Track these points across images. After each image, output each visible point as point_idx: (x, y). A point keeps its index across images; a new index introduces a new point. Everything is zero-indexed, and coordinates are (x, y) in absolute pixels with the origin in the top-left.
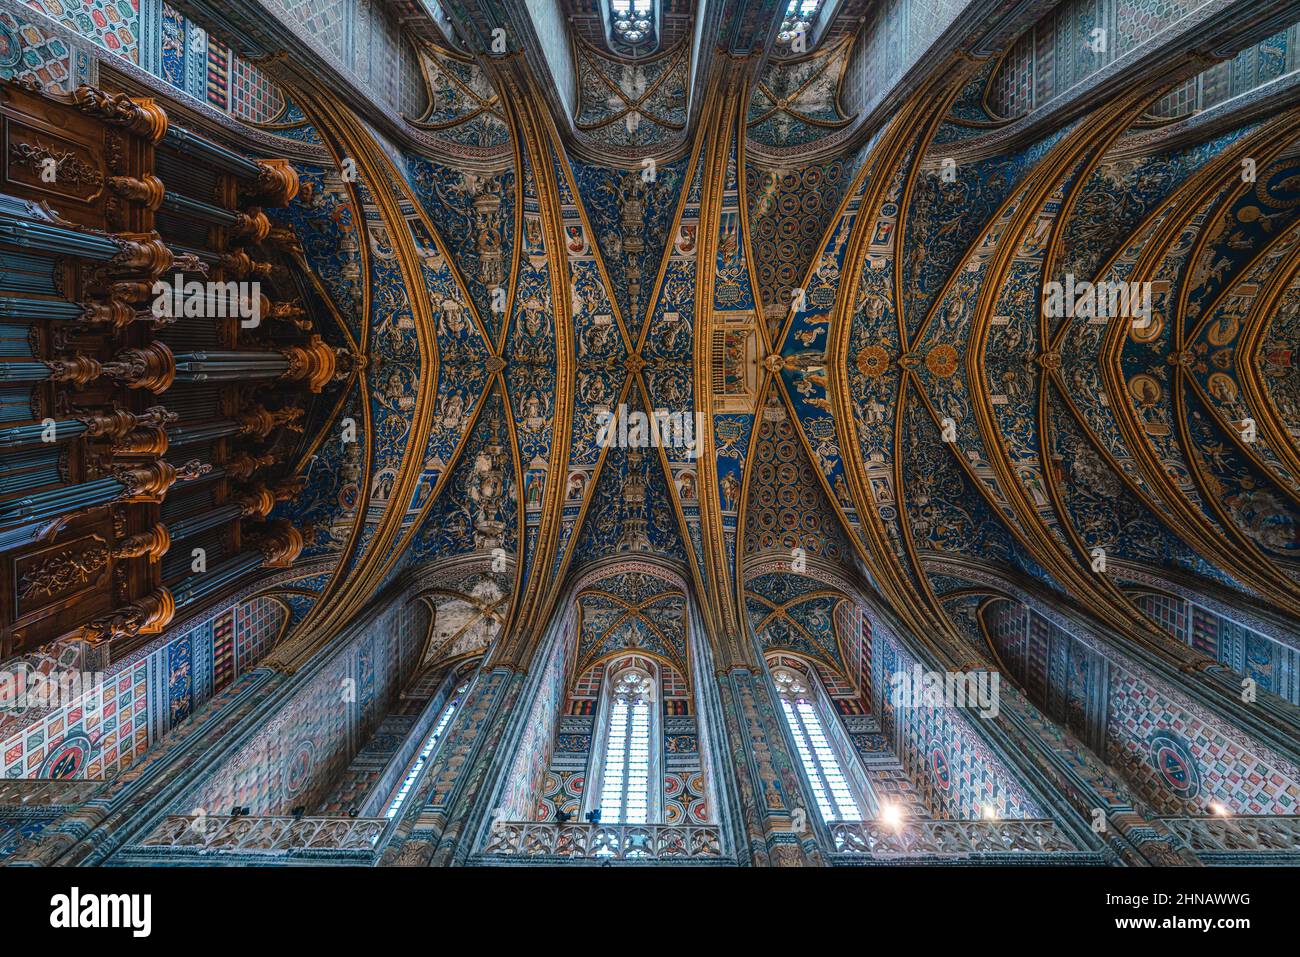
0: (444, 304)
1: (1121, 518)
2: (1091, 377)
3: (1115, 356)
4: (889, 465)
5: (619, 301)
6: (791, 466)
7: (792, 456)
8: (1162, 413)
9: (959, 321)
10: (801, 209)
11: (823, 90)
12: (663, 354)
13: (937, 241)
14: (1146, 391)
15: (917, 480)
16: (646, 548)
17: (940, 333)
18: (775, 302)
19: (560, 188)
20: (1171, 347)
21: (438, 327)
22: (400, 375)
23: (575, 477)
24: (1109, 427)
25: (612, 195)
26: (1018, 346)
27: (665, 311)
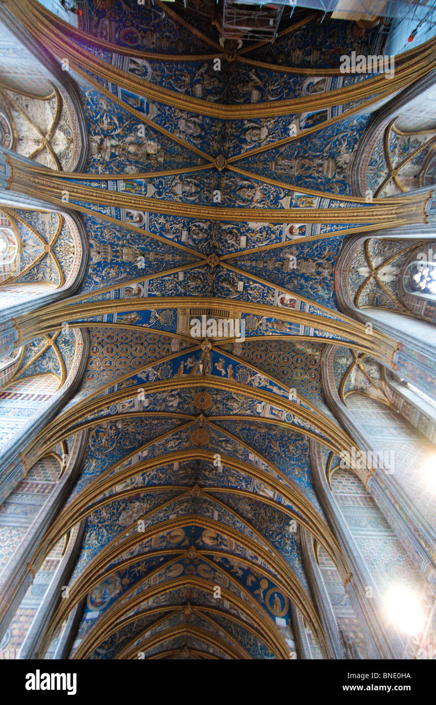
0: (265, 128)
1: (107, 525)
2: (185, 511)
3: (196, 522)
4: (142, 409)
5: (254, 254)
6: (143, 353)
7: (149, 354)
8: (164, 544)
9: (222, 447)
10: (296, 368)
11: (363, 385)
12: (218, 279)
13: (268, 439)
14: (176, 536)
15: (132, 423)
16: (92, 259)
17: (216, 437)
18: (243, 349)
19: (332, 225)
20: (199, 548)
21: (250, 121)
22: (219, 87)
23: (141, 217)
24: (157, 519)
25: (322, 255)
26: (205, 476)
27: (244, 283)
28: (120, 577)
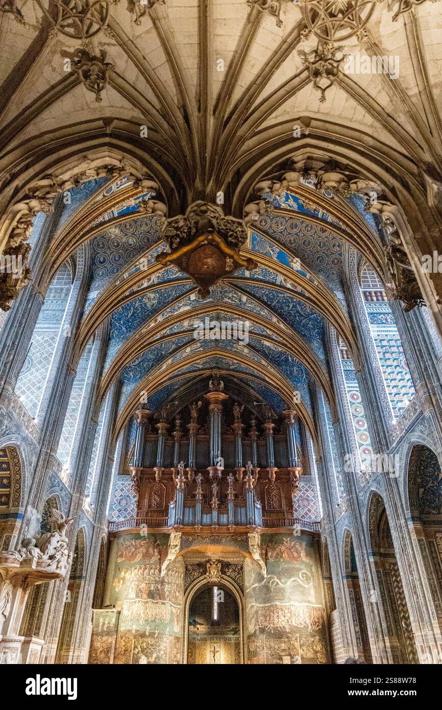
0: (188, 352)
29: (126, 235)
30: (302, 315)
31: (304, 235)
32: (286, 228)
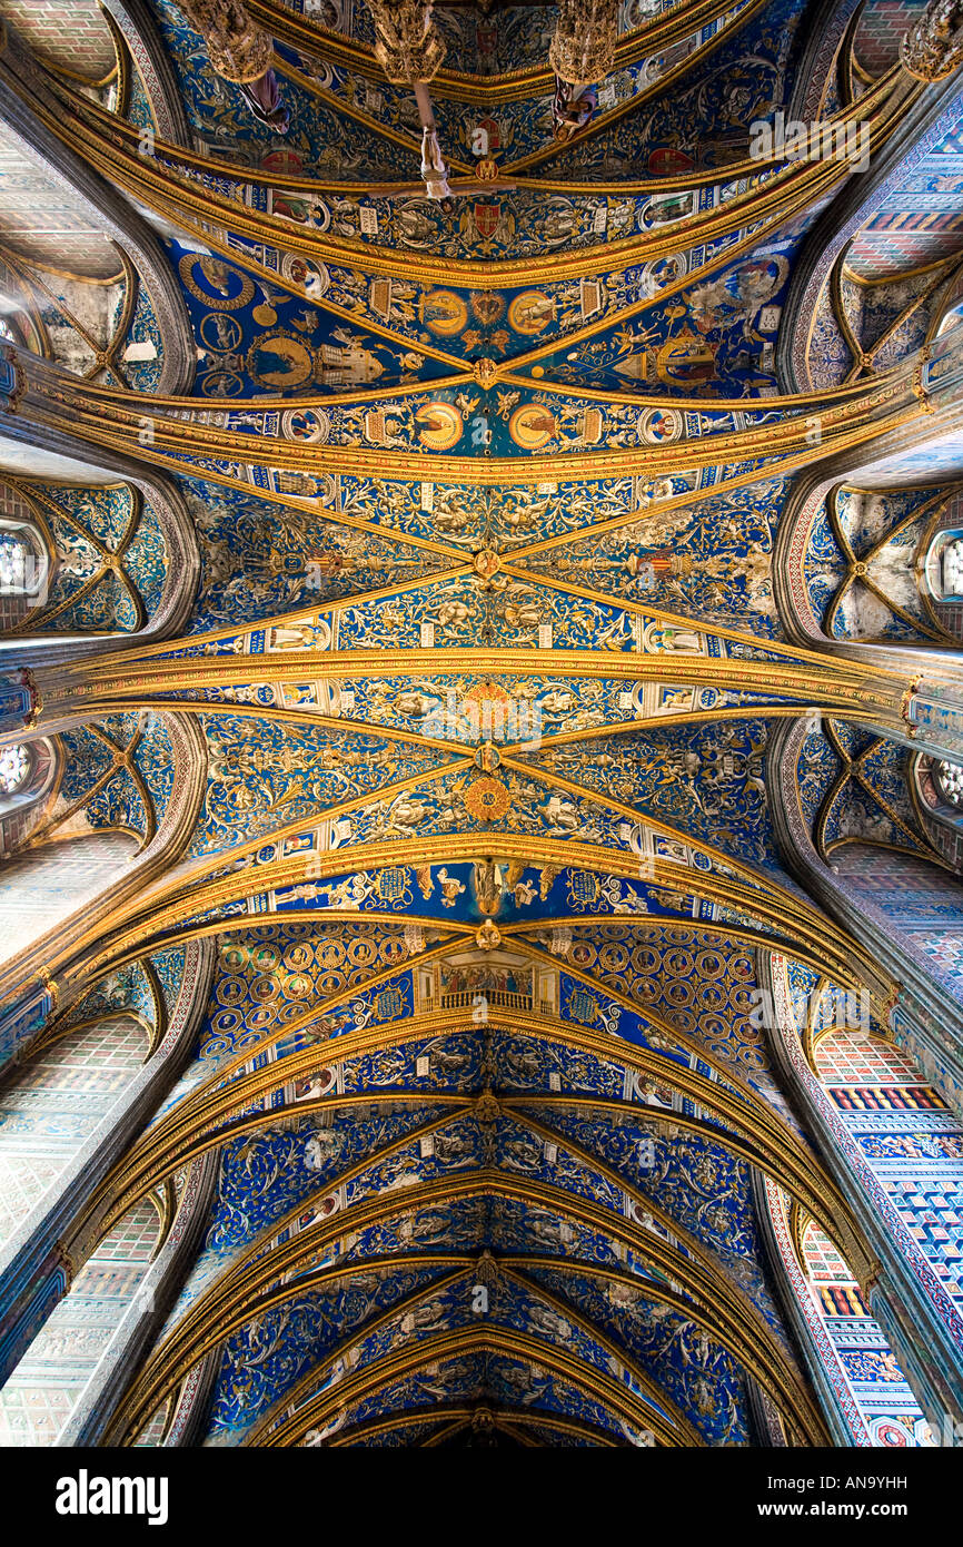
0: (407, 1330)
2: (514, 499)
8: (568, 412)
12: (475, 1065)
14: (538, 425)
18: (401, 935)
20: (469, 389)
23: (639, 1216)
24: (588, 493)
25: (258, 1149)
26: (467, 603)
27: (415, 1075)
28: (691, 321)
29: (291, 972)
30: (696, 1193)
31: (671, 978)
32: (630, 965)
